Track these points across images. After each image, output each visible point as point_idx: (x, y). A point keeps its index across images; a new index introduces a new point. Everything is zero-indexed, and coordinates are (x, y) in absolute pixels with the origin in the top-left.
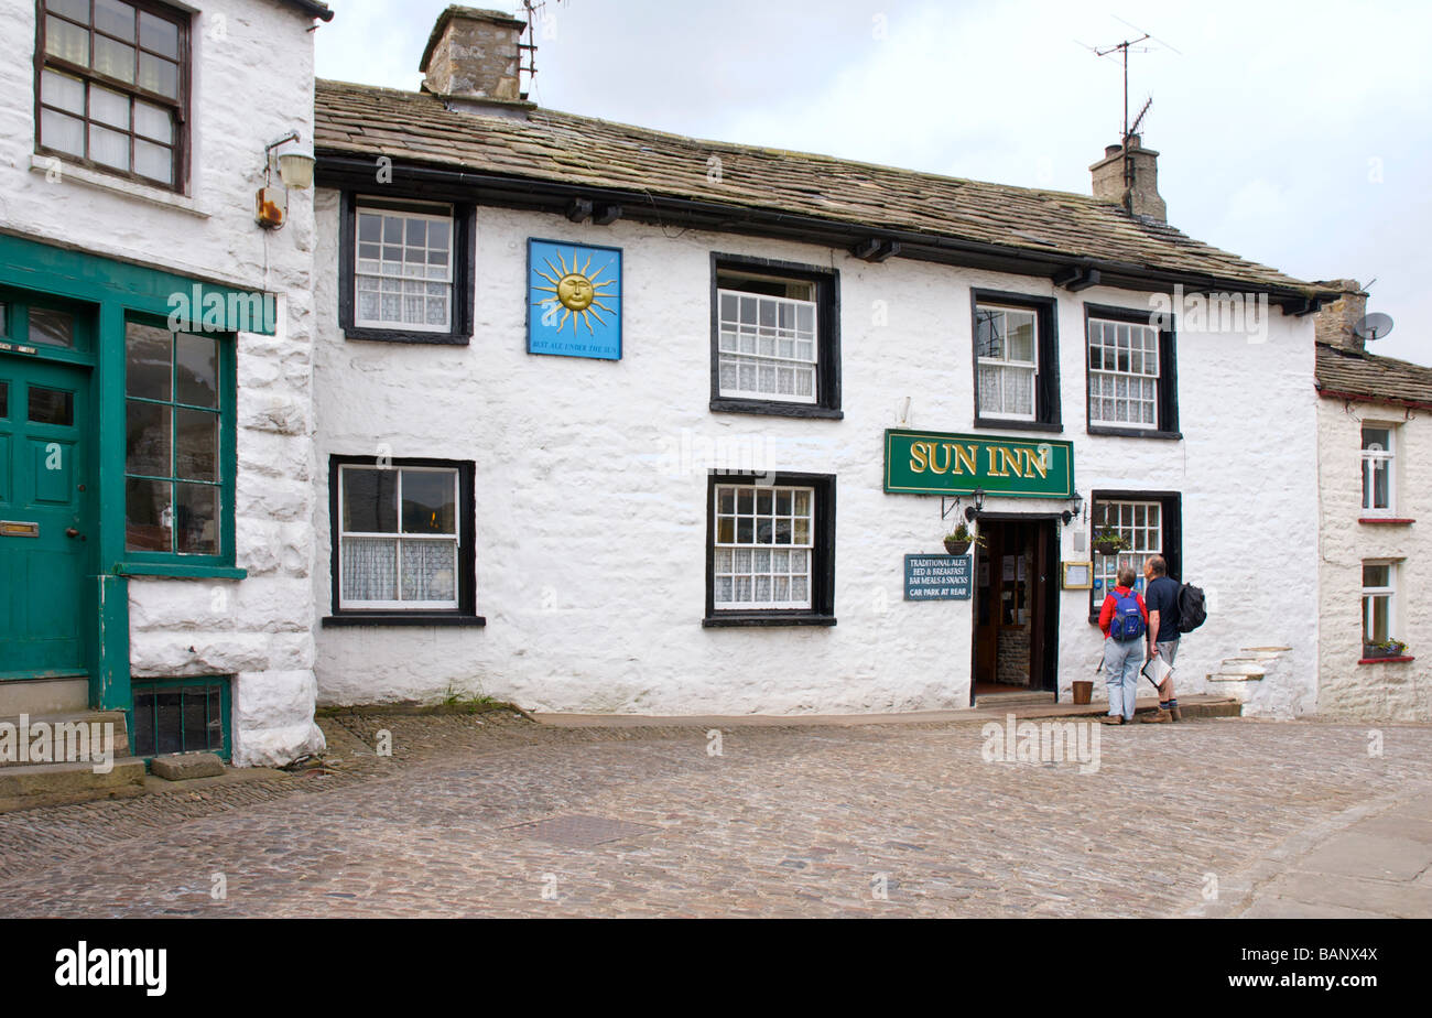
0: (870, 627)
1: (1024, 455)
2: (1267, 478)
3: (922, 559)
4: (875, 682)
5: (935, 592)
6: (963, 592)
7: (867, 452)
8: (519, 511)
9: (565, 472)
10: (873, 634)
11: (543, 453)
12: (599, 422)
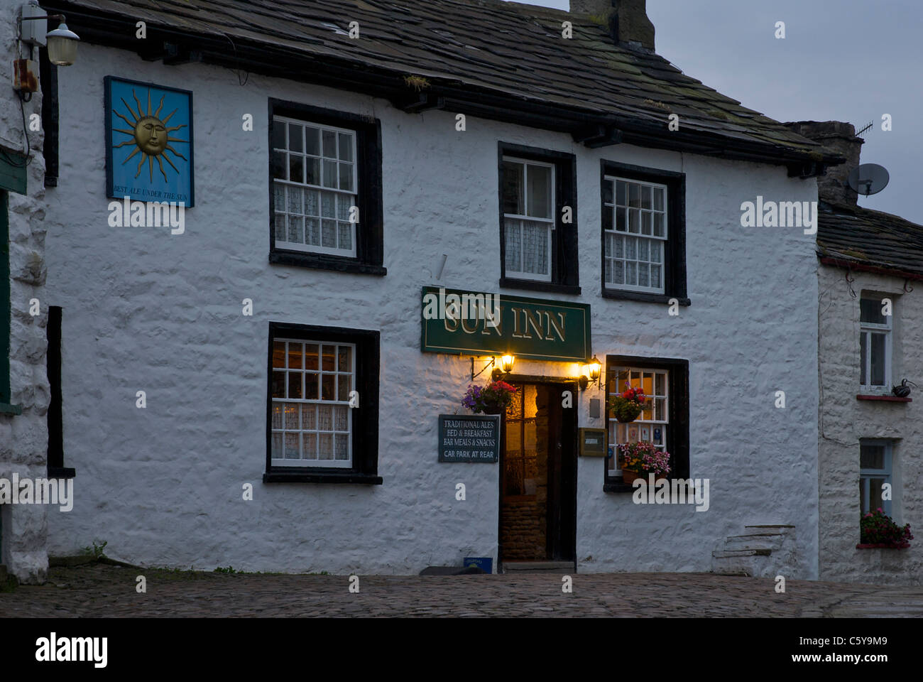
0: (409, 488)
1: (545, 318)
2: (769, 349)
3: (454, 420)
4: (413, 544)
5: (465, 454)
6: (490, 455)
7: (407, 310)
8: (102, 361)
9: (142, 321)
10: (412, 496)
11: (122, 301)
12: (173, 271)
